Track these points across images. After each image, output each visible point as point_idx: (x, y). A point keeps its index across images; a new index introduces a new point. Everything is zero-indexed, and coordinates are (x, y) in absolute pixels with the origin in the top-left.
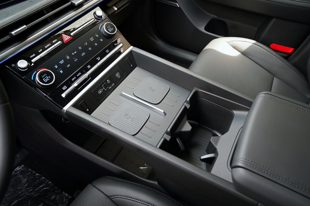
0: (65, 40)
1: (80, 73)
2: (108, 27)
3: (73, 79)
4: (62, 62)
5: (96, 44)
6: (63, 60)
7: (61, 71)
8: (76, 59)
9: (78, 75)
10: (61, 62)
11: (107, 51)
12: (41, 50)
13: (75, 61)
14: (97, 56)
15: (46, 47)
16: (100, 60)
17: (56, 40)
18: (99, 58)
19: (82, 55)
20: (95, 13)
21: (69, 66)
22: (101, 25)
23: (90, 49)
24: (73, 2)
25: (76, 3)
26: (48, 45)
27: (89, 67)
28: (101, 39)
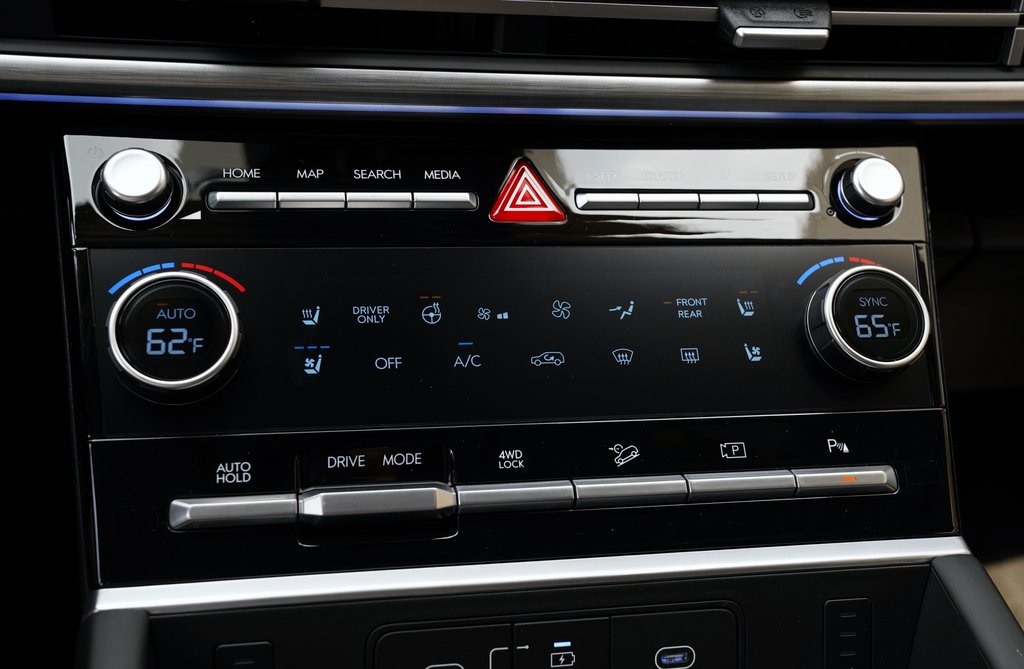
0: (508, 209)
1: (416, 459)
2: (865, 302)
3: (340, 461)
4: (369, 314)
5: (690, 357)
6: (386, 309)
7: (309, 362)
8: (471, 358)
9: (389, 460)
10: (363, 309)
11: (728, 450)
12: (318, 173)
13: (458, 361)
14: (626, 435)
15: (360, 175)
16: (631, 470)
17: (456, 175)
18: (635, 455)
19: (535, 361)
20: (846, 170)
21: (388, 363)
22: (824, 263)
23: (623, 359)
24: (732, 16)
25: (741, 32)
26: (381, 174)
27: (511, 458)
28: (756, 350)
